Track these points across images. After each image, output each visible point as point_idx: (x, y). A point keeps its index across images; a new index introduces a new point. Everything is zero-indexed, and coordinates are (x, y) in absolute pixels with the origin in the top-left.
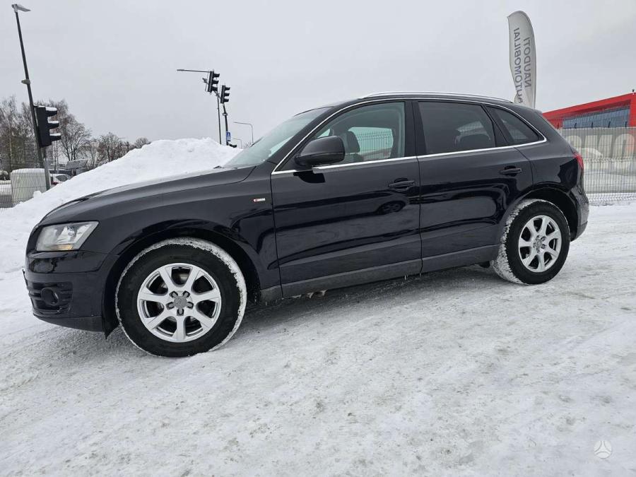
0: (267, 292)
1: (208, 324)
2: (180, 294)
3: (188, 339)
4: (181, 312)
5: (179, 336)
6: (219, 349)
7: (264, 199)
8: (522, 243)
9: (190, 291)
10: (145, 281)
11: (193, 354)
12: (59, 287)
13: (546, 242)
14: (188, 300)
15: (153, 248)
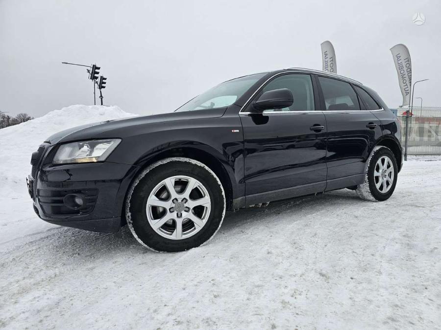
0: (237, 201)
1: (200, 224)
2: (180, 201)
3: (184, 237)
4: (179, 215)
5: (178, 235)
6: (207, 244)
7: (238, 131)
8: (376, 174)
9: (188, 198)
10: (154, 190)
11: (188, 248)
12: (82, 193)
13: (387, 174)
14: (186, 205)
15: (160, 163)
